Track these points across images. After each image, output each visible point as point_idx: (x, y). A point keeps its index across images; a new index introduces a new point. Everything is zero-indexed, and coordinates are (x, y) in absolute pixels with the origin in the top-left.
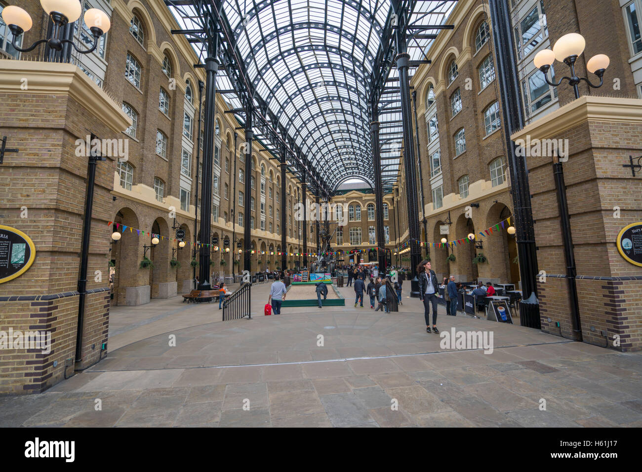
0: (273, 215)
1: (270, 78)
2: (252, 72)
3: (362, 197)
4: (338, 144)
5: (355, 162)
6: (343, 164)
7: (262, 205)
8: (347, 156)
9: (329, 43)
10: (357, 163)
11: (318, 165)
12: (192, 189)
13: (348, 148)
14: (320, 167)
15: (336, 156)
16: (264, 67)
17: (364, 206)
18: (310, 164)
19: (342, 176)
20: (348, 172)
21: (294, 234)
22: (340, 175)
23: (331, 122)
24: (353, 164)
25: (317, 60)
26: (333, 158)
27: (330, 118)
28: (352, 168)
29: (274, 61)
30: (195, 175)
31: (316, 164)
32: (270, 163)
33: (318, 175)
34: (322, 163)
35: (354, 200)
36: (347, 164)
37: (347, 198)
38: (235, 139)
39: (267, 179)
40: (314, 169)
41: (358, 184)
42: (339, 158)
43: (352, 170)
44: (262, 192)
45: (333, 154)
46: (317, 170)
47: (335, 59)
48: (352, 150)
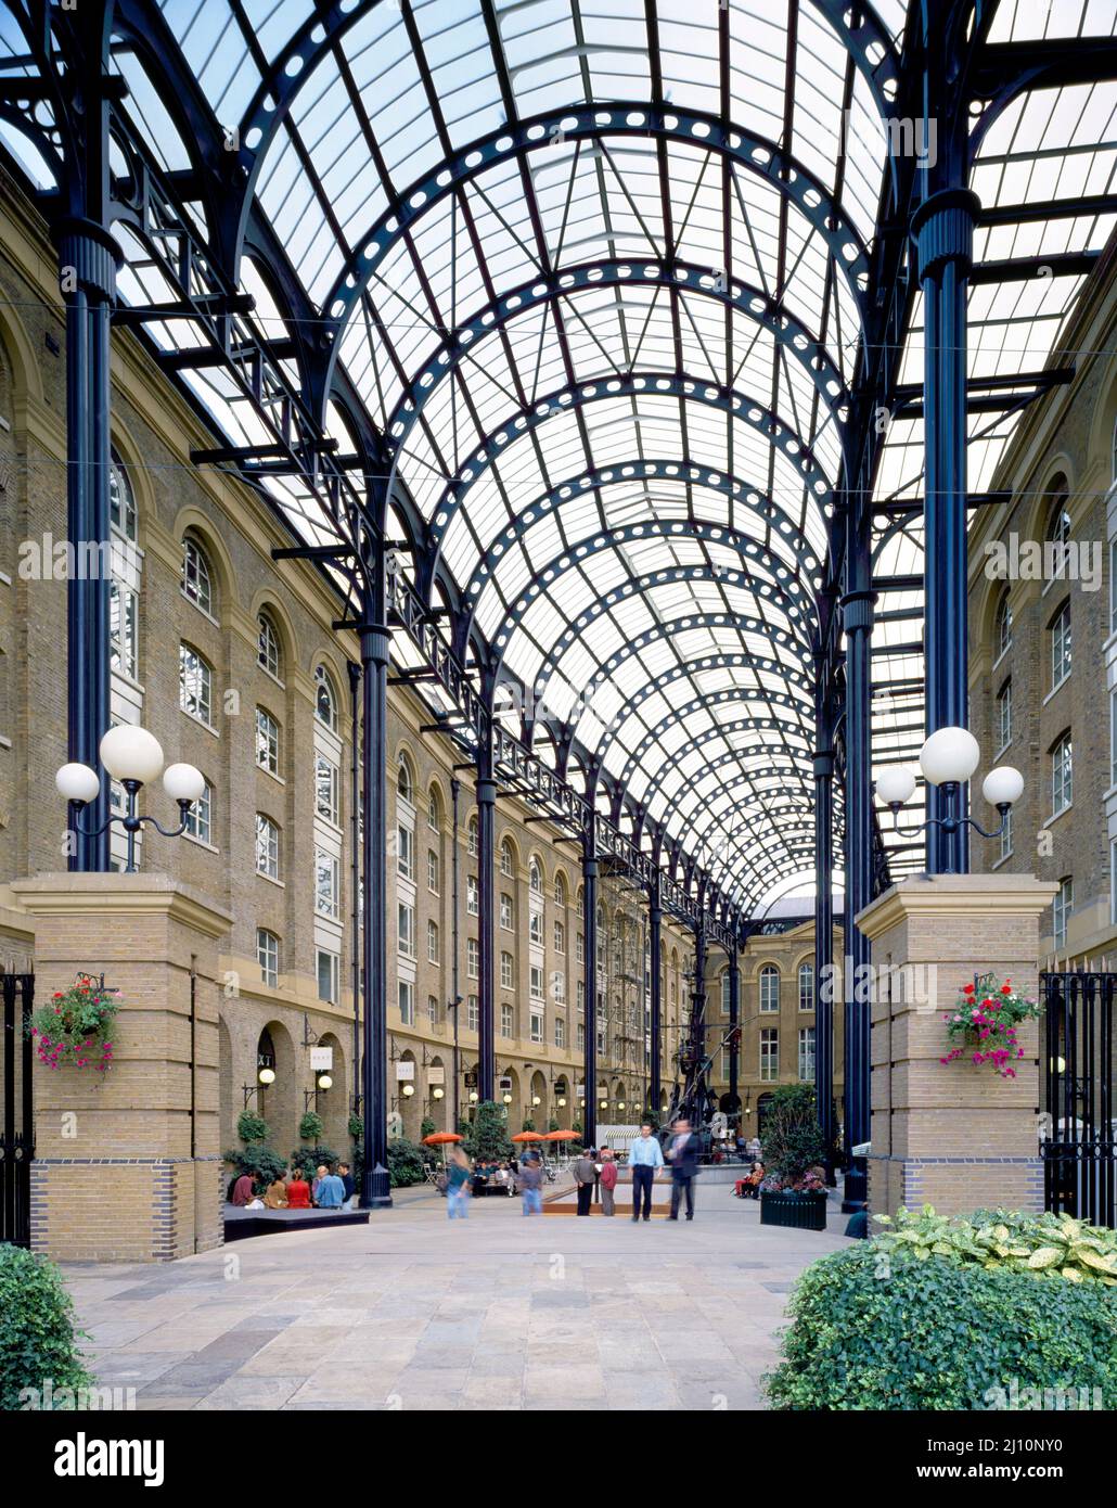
4: (761, 784)
6: (783, 842)
9: (701, 513)
12: (343, 947)
13: (792, 793)
19: (781, 874)
28: (809, 850)
29: (549, 576)
30: (349, 911)
36: (794, 841)
38: (455, 797)
43: (810, 857)
47: (724, 557)
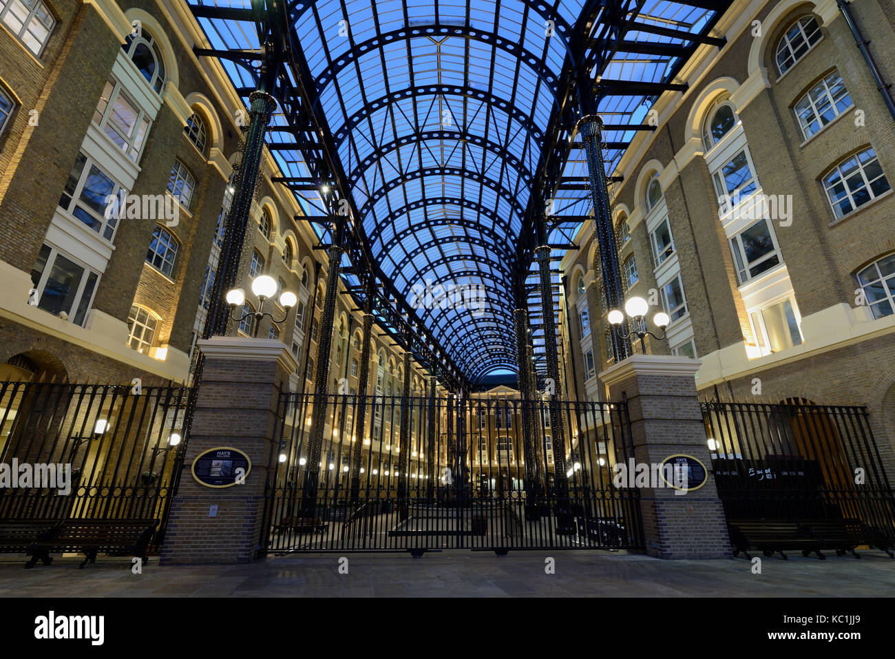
1: (397, 253)
2: (376, 249)
3: (512, 395)
4: (479, 325)
5: (502, 347)
6: (487, 350)
8: (492, 340)
11: (453, 352)
14: (455, 354)
15: (478, 341)
25: (452, 233)
26: (473, 342)
28: (498, 354)
29: (402, 236)
31: (451, 351)
32: (392, 352)
34: (458, 349)
36: (492, 350)
39: (385, 371)
41: (507, 375)
43: (498, 359)
44: (379, 388)
45: (473, 337)
46: (452, 358)
48: (498, 333)
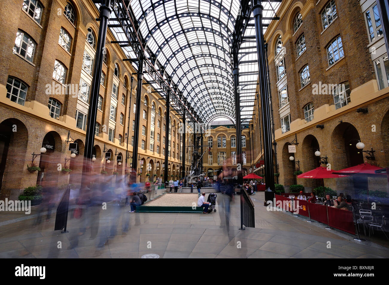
0: (160, 140)
1: (159, 37)
2: (144, 31)
3: (227, 131)
5: (222, 105)
6: (214, 107)
7: (152, 132)
8: (217, 101)
9: (202, 10)
10: (224, 106)
13: (217, 94)
14: (197, 108)
15: (209, 100)
16: (154, 28)
17: (228, 137)
18: (189, 104)
19: (213, 115)
20: (217, 112)
21: (176, 155)
22: (211, 115)
23: (205, 74)
24: (221, 106)
25: (194, 25)
26: (206, 102)
27: (204, 70)
28: (220, 110)
29: (161, 24)
31: (194, 105)
32: (160, 103)
33: (195, 113)
34: (198, 105)
35: (221, 133)
36: (217, 107)
37: (216, 131)
38: (132, 82)
39: (156, 113)
40: (192, 109)
41: (224, 121)
42: (211, 102)
45: (206, 98)
48: (220, 96)
